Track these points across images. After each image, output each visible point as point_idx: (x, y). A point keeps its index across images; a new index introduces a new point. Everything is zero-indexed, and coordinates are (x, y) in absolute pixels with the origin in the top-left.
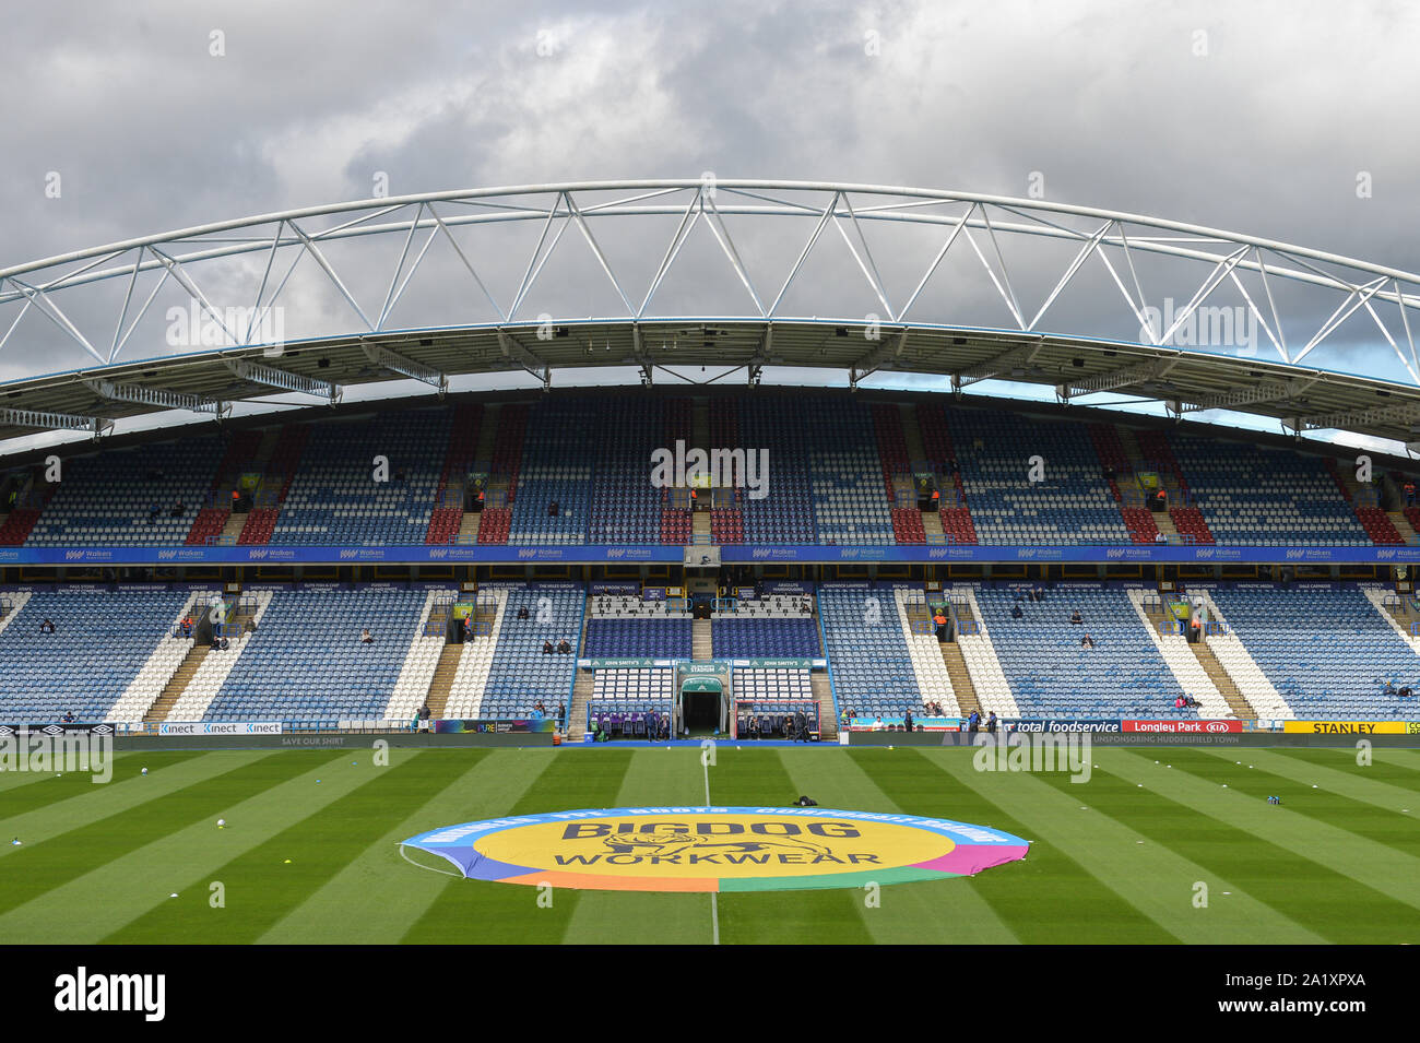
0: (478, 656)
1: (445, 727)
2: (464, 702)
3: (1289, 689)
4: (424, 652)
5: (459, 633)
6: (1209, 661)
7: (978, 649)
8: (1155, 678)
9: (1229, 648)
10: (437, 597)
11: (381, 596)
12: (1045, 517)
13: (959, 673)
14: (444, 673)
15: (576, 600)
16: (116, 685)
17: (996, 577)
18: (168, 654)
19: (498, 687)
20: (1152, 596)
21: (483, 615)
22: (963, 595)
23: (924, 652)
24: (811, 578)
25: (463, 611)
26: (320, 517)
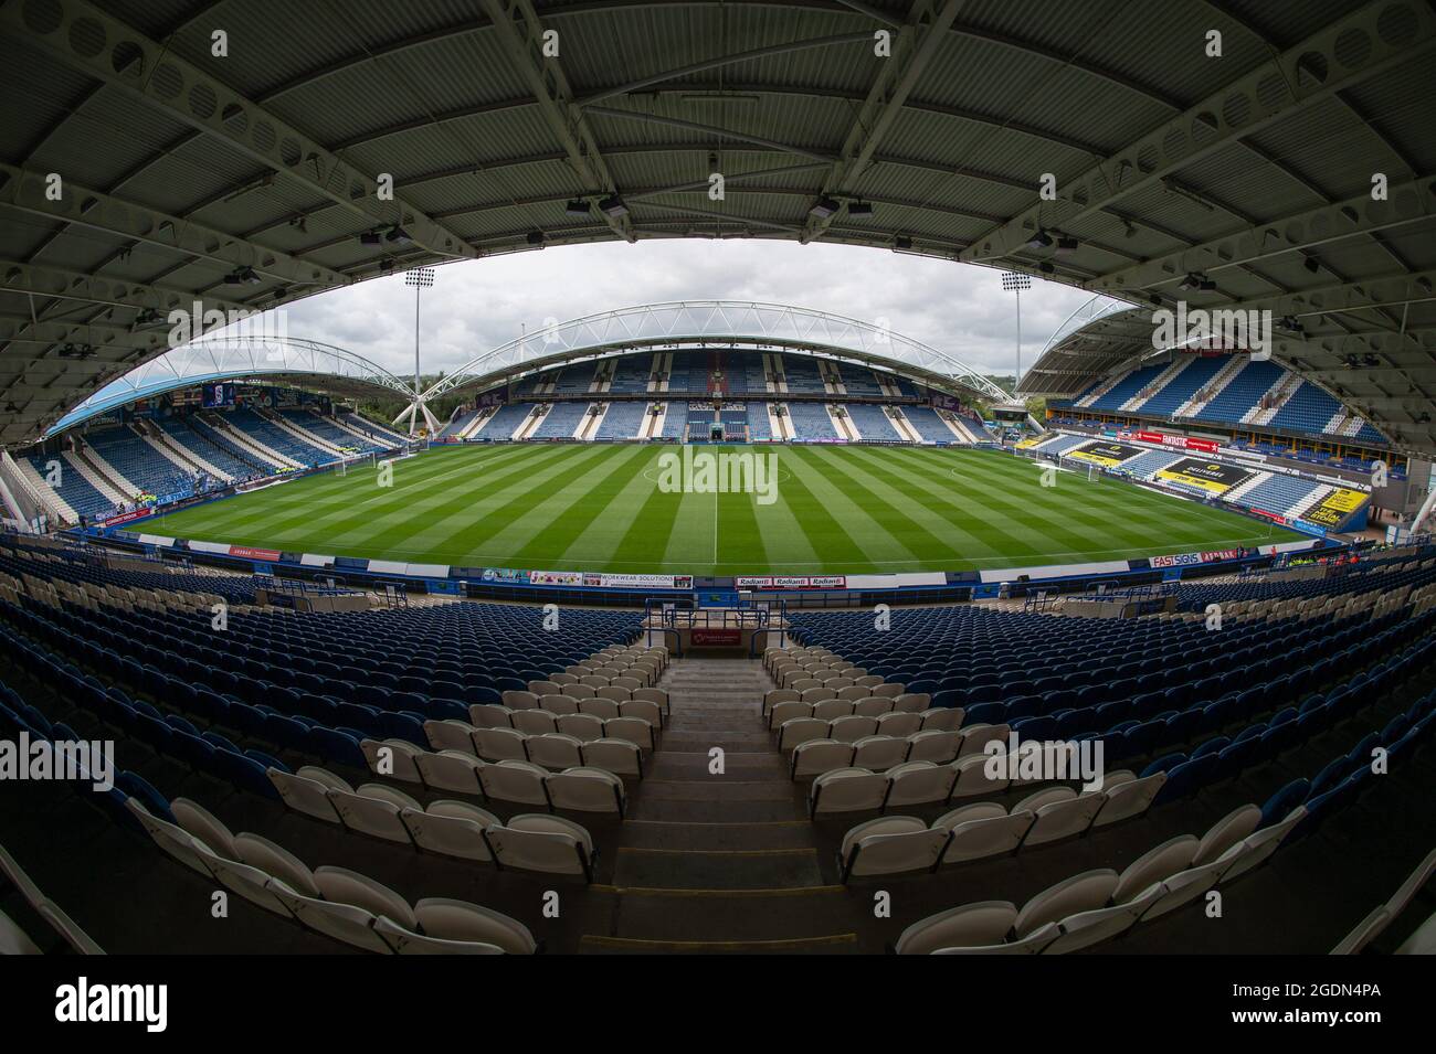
0: (661, 419)
1: (652, 439)
2: (658, 432)
3: (861, 431)
4: (647, 419)
5: (655, 414)
6: (843, 423)
7: (787, 420)
8: (830, 428)
9: (848, 421)
10: (650, 404)
11: (637, 404)
12: (805, 385)
13: (782, 425)
14: (653, 424)
15: (684, 406)
16: (574, 427)
17: (792, 401)
18: (586, 419)
19: (666, 429)
20: (831, 406)
21: (662, 409)
22: (784, 405)
23: (774, 420)
24: (746, 401)
25: (657, 408)
26: (621, 384)
